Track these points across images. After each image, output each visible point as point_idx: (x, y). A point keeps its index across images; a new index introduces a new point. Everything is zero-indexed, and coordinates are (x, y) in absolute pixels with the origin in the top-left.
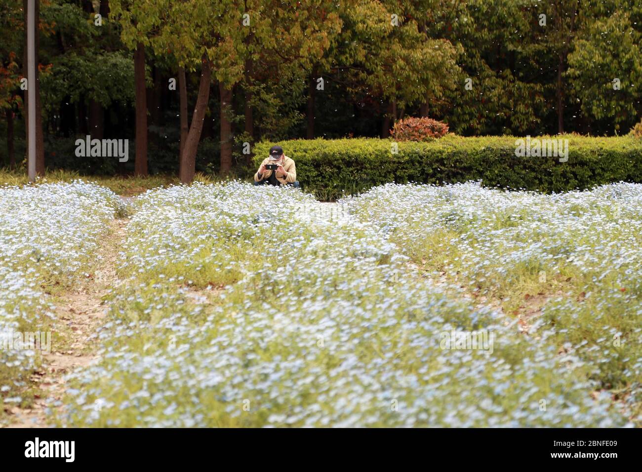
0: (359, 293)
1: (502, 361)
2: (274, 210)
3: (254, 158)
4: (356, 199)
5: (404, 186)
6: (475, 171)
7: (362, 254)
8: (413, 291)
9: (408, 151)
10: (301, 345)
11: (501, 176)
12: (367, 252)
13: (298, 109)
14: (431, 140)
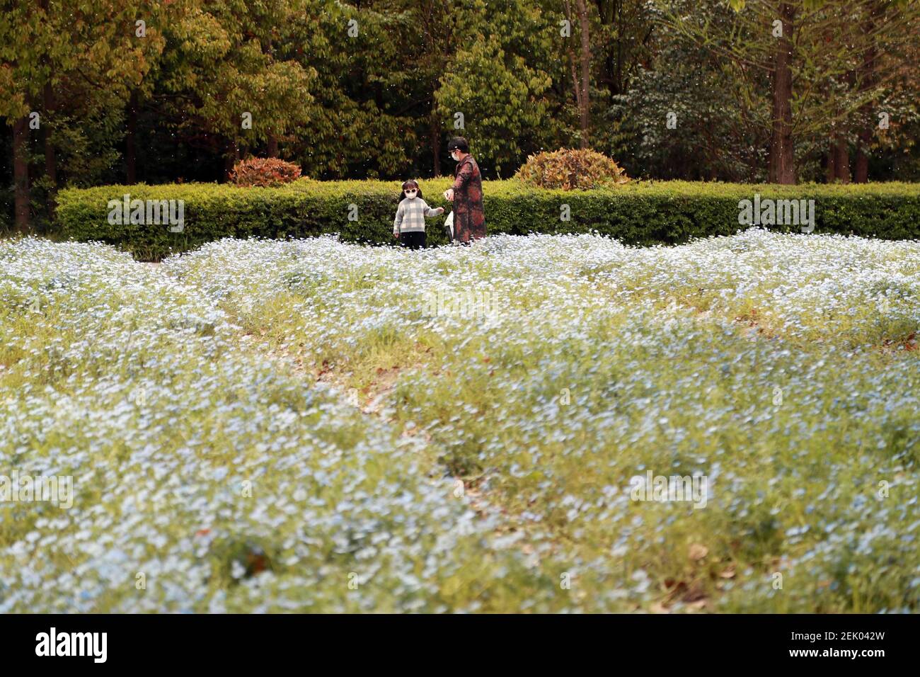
0: (171, 371)
1: (333, 446)
2: (74, 273)
3: (57, 209)
4: (185, 257)
5: (244, 241)
6: (334, 223)
7: (182, 324)
8: (237, 367)
9: (251, 199)
10: (89, 435)
11: (365, 228)
12: (187, 322)
13: (114, 147)
14: (280, 185)
